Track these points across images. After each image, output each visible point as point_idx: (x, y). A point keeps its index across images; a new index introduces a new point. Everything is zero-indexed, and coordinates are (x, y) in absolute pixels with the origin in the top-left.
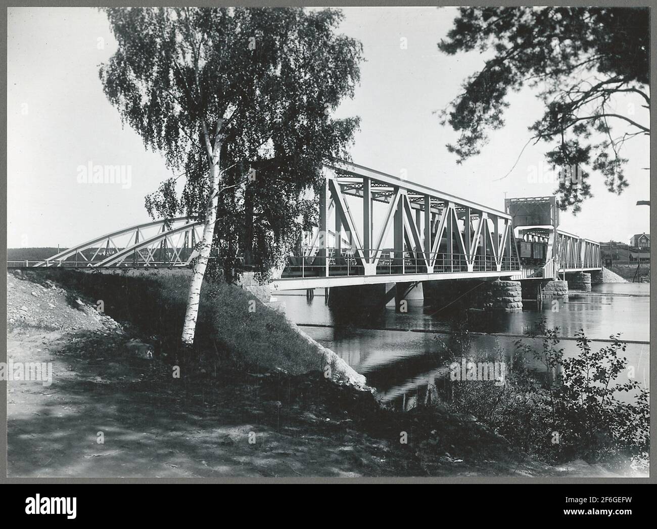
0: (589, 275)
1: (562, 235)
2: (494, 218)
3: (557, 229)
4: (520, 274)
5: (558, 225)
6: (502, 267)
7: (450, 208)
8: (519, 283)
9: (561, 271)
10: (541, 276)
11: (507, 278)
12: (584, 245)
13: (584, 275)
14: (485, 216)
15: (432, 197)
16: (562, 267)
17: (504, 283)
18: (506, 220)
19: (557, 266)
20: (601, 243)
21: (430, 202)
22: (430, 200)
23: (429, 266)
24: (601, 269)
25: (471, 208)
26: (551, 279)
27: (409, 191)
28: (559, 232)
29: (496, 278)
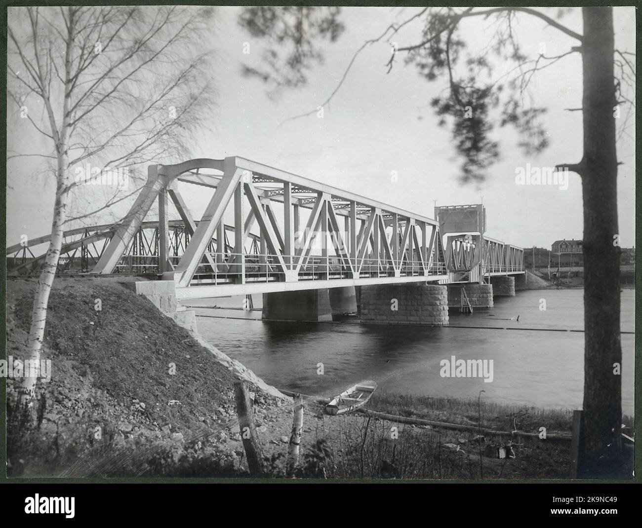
0: (513, 278)
1: (488, 241)
2: (422, 224)
3: (484, 235)
4: (446, 279)
5: (484, 231)
6: (429, 272)
7: (377, 215)
8: (446, 287)
9: (487, 275)
10: (468, 280)
11: (435, 282)
12: (509, 251)
13: (508, 278)
14: (412, 222)
15: (358, 204)
16: (487, 271)
17: (431, 287)
18: (434, 227)
19: (483, 271)
20: (524, 249)
21: (356, 209)
22: (356, 206)
23: (355, 271)
24: (524, 272)
25: (399, 215)
26: (478, 283)
27: (333, 197)
28: (485, 238)
29: (424, 282)
